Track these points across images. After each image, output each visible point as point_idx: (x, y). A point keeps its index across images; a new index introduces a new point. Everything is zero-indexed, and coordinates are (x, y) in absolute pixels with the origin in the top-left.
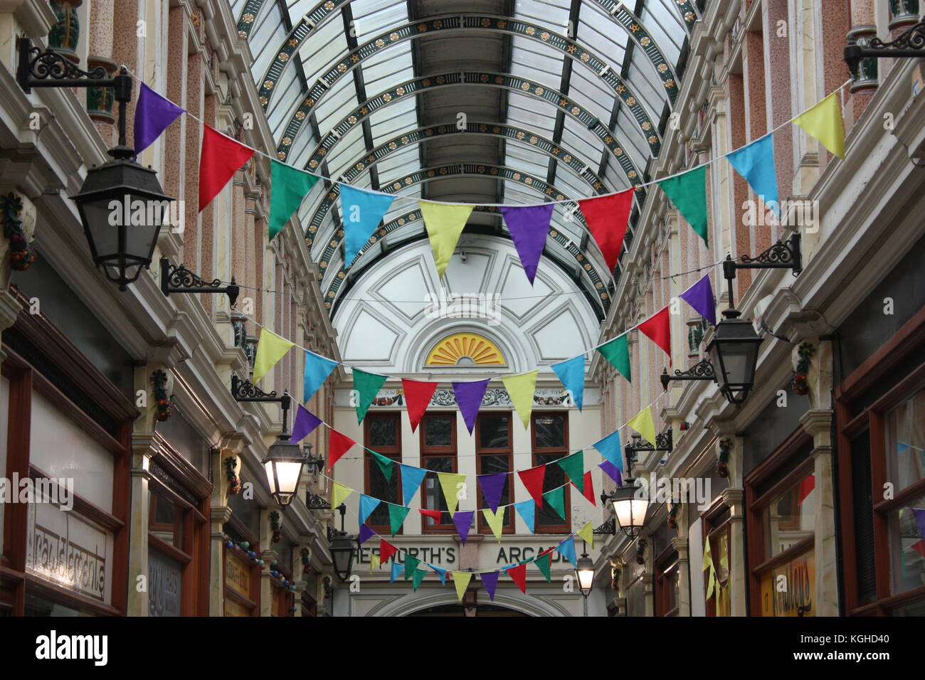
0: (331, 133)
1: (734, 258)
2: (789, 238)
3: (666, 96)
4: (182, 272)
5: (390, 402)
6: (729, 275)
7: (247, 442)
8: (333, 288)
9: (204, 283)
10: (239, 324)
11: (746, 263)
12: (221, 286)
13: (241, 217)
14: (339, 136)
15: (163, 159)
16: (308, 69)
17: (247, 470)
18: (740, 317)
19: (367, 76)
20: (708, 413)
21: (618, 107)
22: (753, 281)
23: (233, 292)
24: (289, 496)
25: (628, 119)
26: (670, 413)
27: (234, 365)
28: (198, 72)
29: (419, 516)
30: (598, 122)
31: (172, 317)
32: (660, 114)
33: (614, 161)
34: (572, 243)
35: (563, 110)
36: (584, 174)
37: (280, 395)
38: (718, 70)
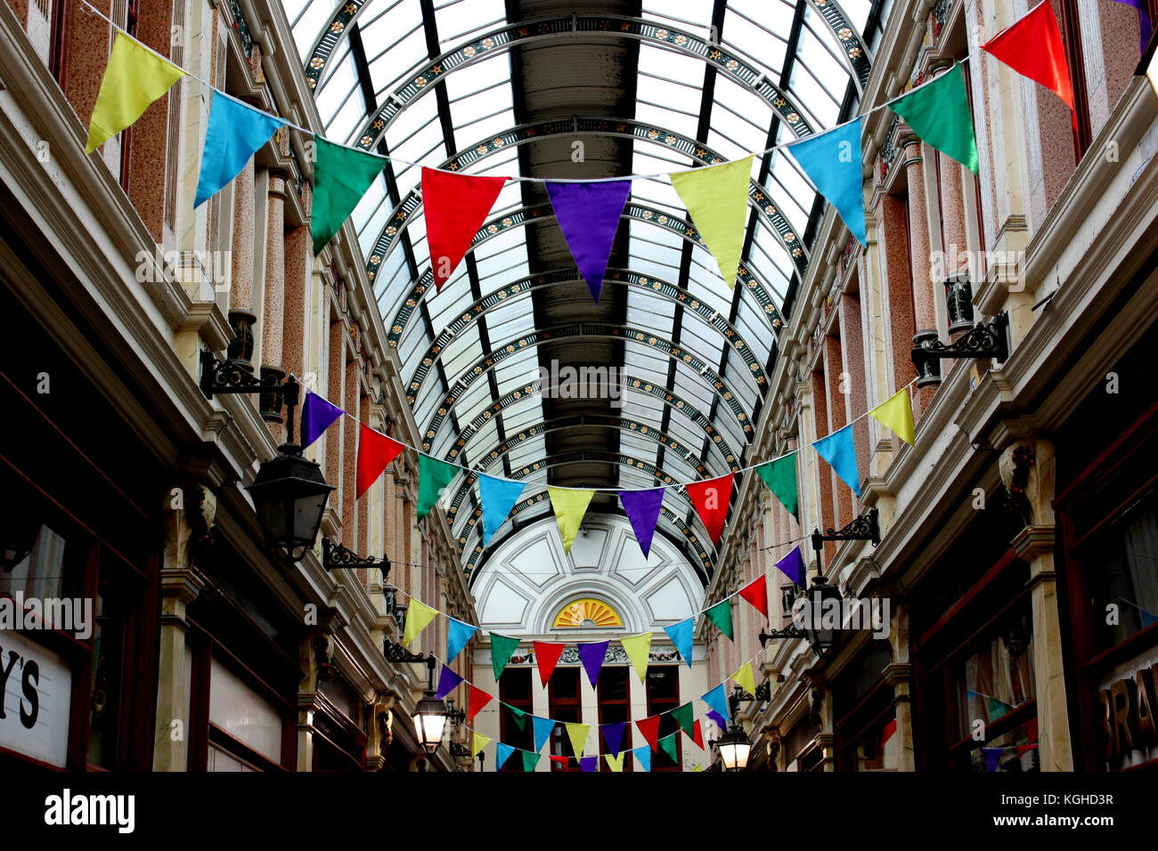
0: (469, 427)
1: (821, 531)
2: (868, 513)
3: (758, 391)
4: (341, 550)
5: (522, 660)
6: (817, 546)
7: (397, 698)
8: (471, 561)
9: (360, 560)
10: (390, 594)
11: (832, 536)
12: (375, 562)
13: (391, 501)
14: (475, 429)
15: (325, 452)
16: (448, 372)
17: (398, 722)
18: (827, 583)
19: (499, 377)
20: (801, 667)
21: (717, 401)
22: (838, 551)
23: (385, 567)
24: (435, 745)
25: (725, 410)
26: (768, 667)
27: (387, 630)
28: (355, 376)
29: (549, 760)
30: (699, 414)
31: (332, 589)
32: (754, 406)
33: (714, 447)
34: (679, 519)
35: (670, 404)
36: (688, 459)
37: (426, 656)
38: (803, 368)
